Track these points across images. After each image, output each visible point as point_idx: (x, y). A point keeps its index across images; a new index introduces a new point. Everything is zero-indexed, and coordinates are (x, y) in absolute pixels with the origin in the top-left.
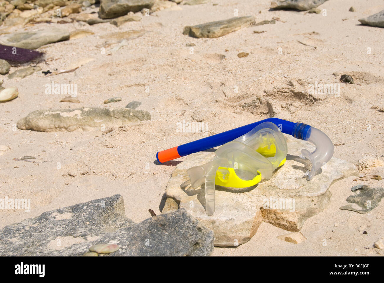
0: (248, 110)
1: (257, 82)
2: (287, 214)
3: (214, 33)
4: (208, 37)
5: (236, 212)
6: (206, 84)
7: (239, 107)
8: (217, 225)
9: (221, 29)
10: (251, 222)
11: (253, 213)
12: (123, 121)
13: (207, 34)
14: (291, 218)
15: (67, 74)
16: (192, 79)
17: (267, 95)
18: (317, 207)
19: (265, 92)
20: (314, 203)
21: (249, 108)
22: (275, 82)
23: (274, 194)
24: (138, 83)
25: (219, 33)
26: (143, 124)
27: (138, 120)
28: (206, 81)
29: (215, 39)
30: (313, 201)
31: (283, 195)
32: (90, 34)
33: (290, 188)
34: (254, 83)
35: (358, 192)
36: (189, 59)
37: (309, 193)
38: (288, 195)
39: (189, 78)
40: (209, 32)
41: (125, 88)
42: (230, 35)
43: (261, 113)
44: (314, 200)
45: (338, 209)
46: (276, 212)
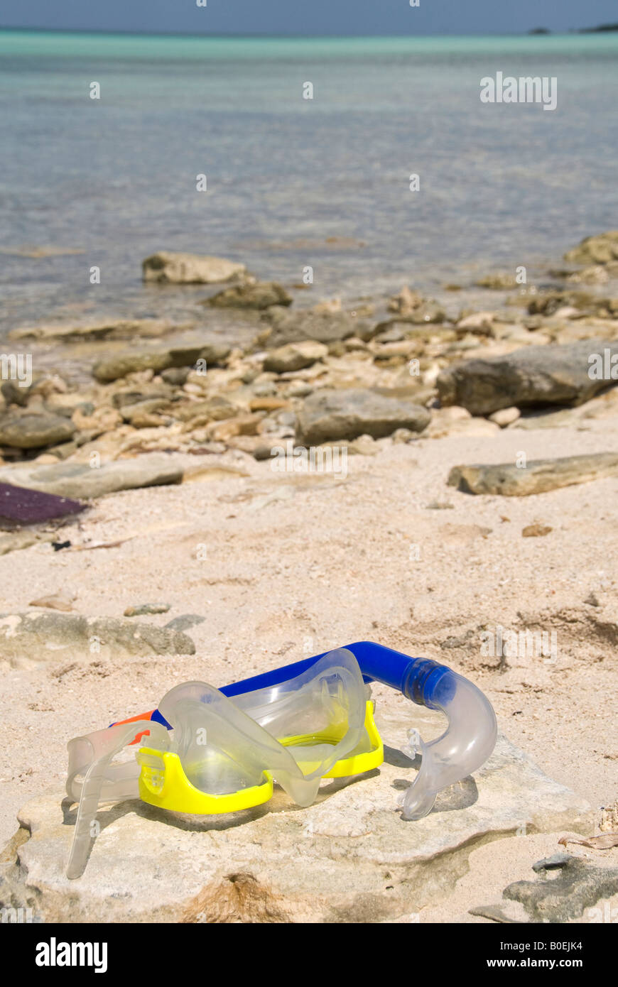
0: (453, 657)
1: (505, 588)
2: (294, 904)
3: (515, 483)
4: (500, 492)
5: (151, 877)
6: (399, 589)
7: (432, 646)
8: (81, 908)
9: (535, 474)
10: (177, 911)
11: (195, 886)
12: (113, 653)
13: (498, 484)
14: (304, 915)
15: (103, 551)
16: (371, 577)
17: (522, 622)
18: (397, 897)
19: (519, 615)
20: (388, 882)
21: (457, 649)
22: (557, 593)
23: (287, 844)
24: (234, 577)
25: (527, 484)
26: (156, 663)
27: (153, 653)
28: (401, 584)
29: (514, 499)
30: (388, 876)
31: (313, 851)
32: (237, 475)
33: (335, 832)
34: (496, 590)
35: (553, 875)
36: (399, 532)
37: (383, 851)
38: (326, 850)
39: (366, 573)
40: (502, 481)
41: (199, 586)
42: (558, 493)
43: (484, 666)
44: (391, 873)
45: (467, 911)
46: (268, 893)
